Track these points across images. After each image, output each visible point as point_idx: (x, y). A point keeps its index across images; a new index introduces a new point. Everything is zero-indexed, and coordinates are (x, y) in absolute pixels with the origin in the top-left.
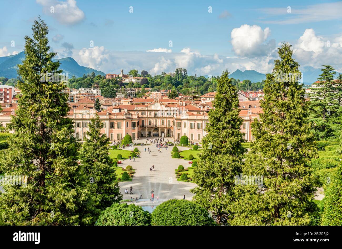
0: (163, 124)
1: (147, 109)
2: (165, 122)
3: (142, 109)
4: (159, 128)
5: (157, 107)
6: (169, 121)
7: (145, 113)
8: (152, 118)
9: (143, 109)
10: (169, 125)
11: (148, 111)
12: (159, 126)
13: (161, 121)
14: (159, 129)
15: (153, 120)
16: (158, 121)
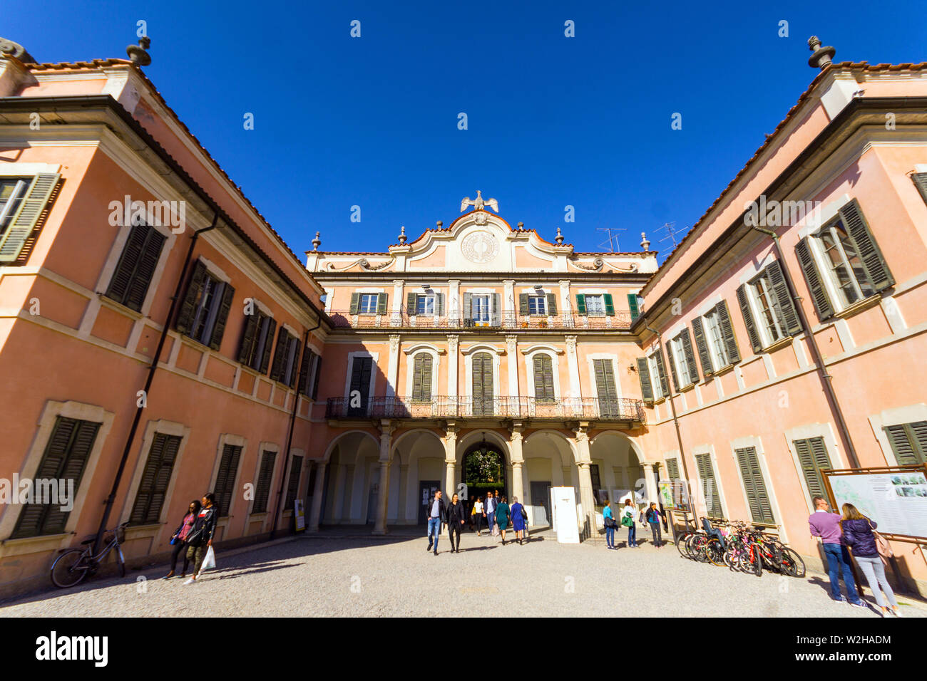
0: (544, 393)
1: (399, 265)
2: (564, 375)
3: (358, 269)
4: (507, 425)
5: (488, 254)
6: (604, 370)
7: (384, 297)
8: (439, 334)
9: (367, 266)
10: (607, 395)
11: (407, 277)
12: (514, 412)
13: (529, 360)
14: (515, 447)
15: (452, 356)
16: (504, 367)
